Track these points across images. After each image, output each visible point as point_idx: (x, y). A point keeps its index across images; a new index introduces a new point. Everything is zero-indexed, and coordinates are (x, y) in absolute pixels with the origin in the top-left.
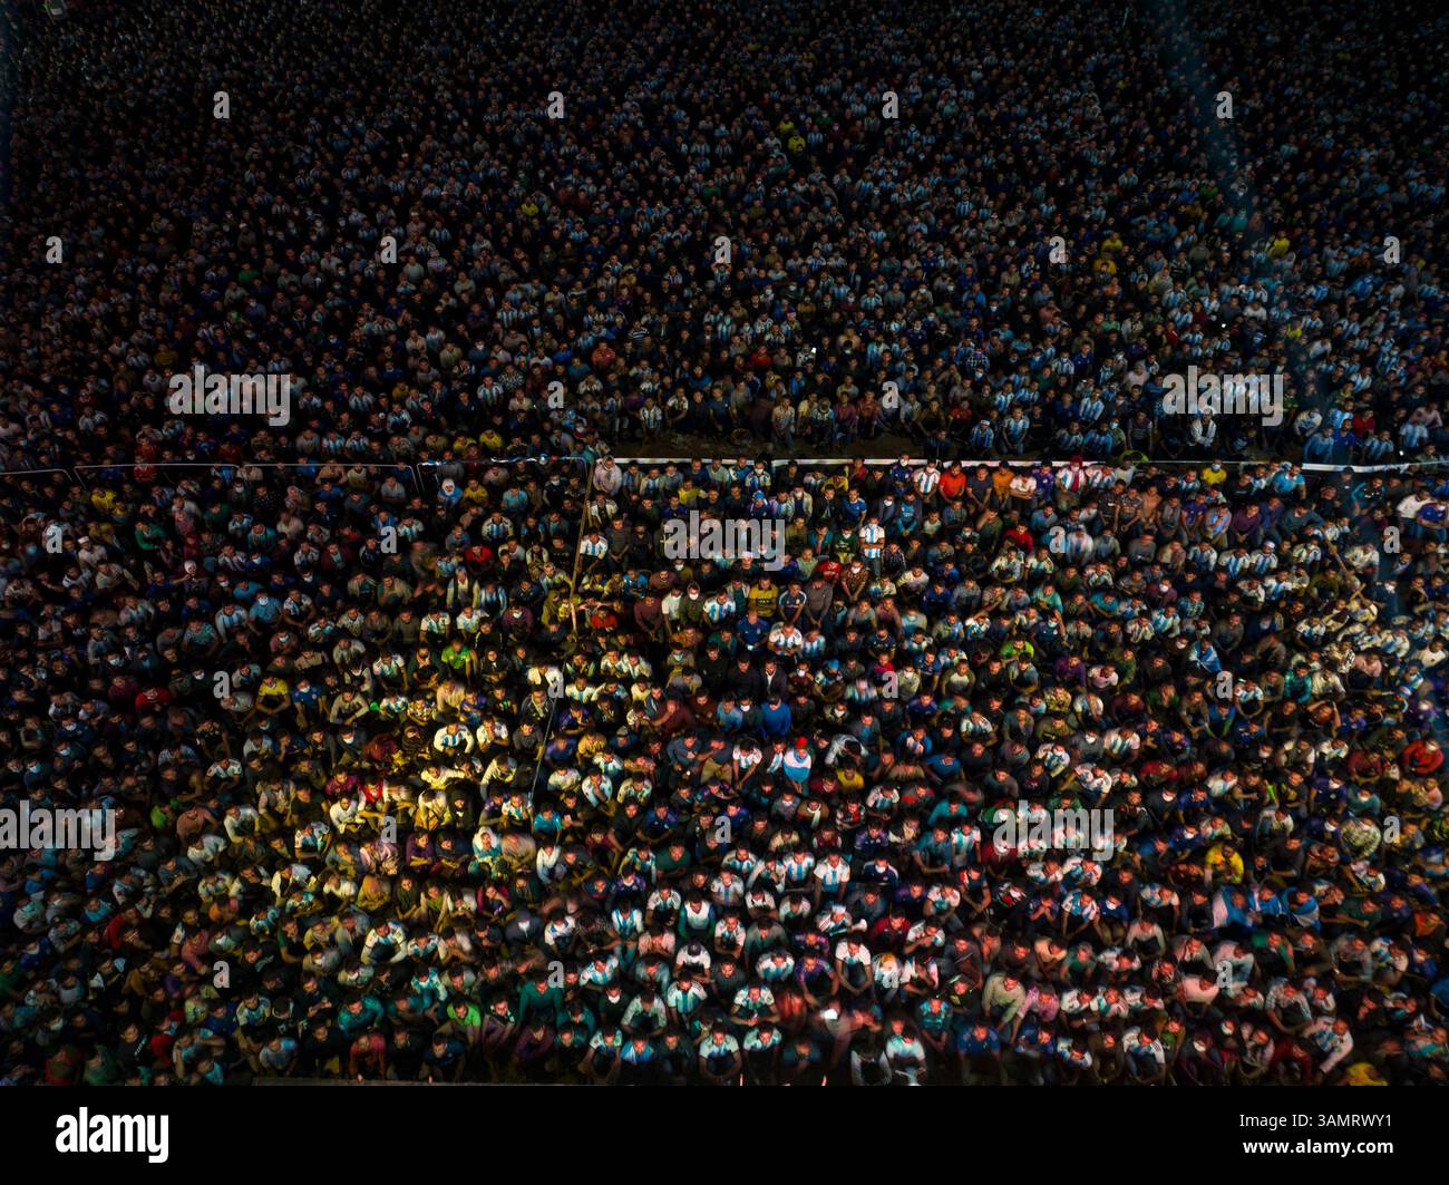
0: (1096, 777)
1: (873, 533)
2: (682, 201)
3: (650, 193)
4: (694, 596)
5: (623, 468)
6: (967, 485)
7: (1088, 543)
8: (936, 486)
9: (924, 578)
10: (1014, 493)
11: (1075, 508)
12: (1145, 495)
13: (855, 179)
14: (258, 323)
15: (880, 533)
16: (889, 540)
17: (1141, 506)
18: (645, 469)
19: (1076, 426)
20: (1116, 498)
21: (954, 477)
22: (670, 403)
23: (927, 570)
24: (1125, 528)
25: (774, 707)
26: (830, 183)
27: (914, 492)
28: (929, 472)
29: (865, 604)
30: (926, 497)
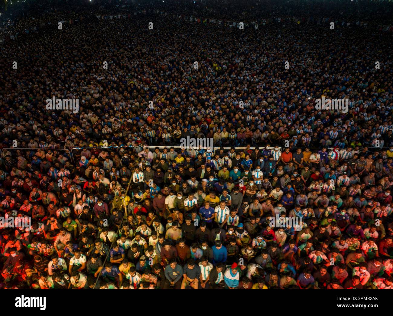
1: (258, 174)
2: (181, 80)
3: (171, 79)
4: (180, 198)
6: (293, 157)
7: (348, 179)
8: (280, 158)
9: (281, 193)
10: (313, 161)
11: (338, 166)
12: (367, 159)
13: (237, 76)
15: (261, 174)
16: (265, 176)
17: (366, 164)
18: (162, 151)
20: (355, 161)
21: (287, 153)
22: (175, 132)
23: (282, 189)
24: (361, 173)
25: (218, 248)
26: (230, 77)
27: (271, 159)
28: (276, 151)
29: (257, 201)
30: (276, 161)
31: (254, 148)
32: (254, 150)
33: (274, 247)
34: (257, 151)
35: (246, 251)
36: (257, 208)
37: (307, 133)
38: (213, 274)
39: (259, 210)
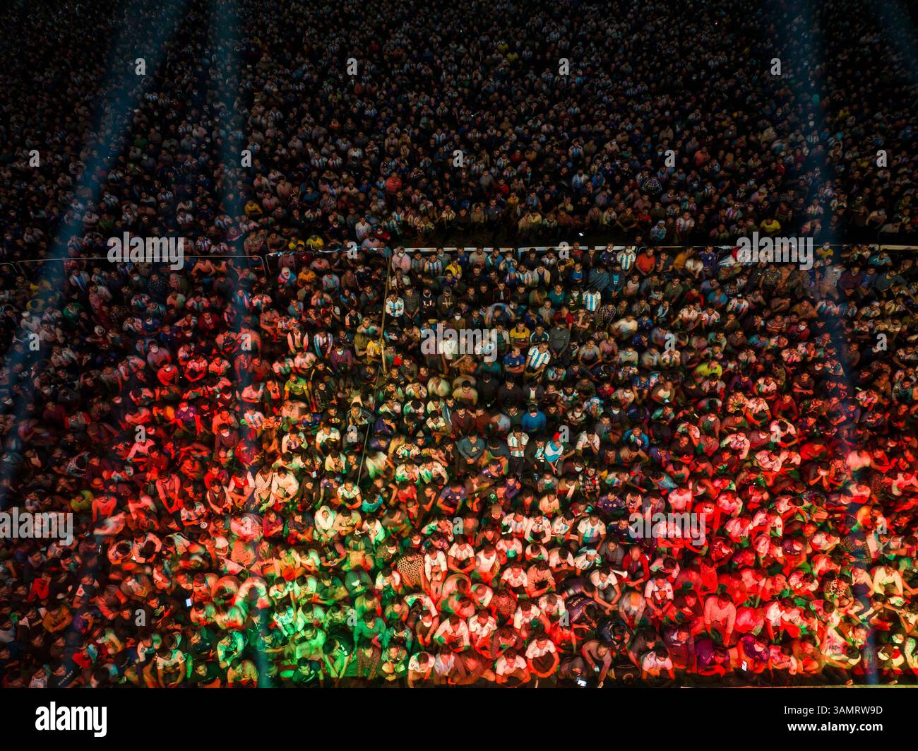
0: (771, 460)
5: (412, 255)
8: (634, 264)
14: (150, 171)
17: (780, 278)
19: (722, 227)
21: (649, 257)
25: (534, 415)
27: (618, 268)
28: (627, 254)
29: (592, 342)
30: (626, 271)
31: (585, 248)
32: (585, 252)
33: (616, 407)
34: (592, 252)
35: (573, 415)
36: (592, 352)
37: (687, 211)
38: (530, 449)
39: (596, 356)
